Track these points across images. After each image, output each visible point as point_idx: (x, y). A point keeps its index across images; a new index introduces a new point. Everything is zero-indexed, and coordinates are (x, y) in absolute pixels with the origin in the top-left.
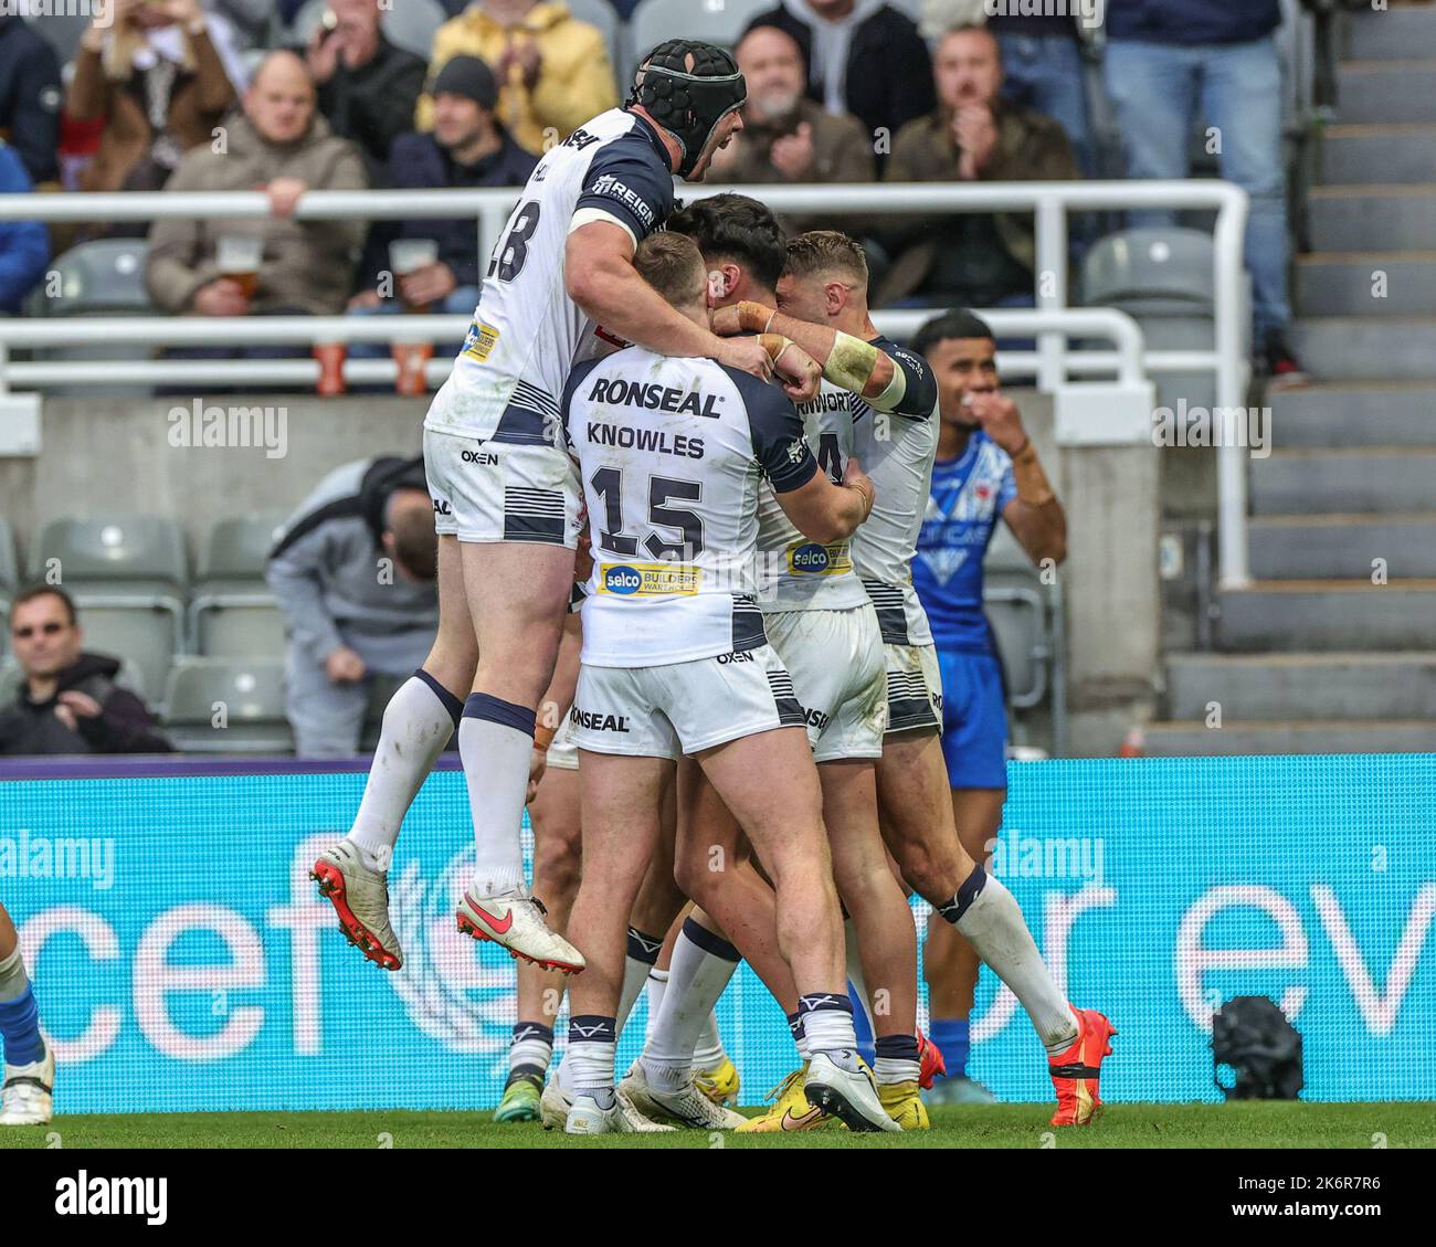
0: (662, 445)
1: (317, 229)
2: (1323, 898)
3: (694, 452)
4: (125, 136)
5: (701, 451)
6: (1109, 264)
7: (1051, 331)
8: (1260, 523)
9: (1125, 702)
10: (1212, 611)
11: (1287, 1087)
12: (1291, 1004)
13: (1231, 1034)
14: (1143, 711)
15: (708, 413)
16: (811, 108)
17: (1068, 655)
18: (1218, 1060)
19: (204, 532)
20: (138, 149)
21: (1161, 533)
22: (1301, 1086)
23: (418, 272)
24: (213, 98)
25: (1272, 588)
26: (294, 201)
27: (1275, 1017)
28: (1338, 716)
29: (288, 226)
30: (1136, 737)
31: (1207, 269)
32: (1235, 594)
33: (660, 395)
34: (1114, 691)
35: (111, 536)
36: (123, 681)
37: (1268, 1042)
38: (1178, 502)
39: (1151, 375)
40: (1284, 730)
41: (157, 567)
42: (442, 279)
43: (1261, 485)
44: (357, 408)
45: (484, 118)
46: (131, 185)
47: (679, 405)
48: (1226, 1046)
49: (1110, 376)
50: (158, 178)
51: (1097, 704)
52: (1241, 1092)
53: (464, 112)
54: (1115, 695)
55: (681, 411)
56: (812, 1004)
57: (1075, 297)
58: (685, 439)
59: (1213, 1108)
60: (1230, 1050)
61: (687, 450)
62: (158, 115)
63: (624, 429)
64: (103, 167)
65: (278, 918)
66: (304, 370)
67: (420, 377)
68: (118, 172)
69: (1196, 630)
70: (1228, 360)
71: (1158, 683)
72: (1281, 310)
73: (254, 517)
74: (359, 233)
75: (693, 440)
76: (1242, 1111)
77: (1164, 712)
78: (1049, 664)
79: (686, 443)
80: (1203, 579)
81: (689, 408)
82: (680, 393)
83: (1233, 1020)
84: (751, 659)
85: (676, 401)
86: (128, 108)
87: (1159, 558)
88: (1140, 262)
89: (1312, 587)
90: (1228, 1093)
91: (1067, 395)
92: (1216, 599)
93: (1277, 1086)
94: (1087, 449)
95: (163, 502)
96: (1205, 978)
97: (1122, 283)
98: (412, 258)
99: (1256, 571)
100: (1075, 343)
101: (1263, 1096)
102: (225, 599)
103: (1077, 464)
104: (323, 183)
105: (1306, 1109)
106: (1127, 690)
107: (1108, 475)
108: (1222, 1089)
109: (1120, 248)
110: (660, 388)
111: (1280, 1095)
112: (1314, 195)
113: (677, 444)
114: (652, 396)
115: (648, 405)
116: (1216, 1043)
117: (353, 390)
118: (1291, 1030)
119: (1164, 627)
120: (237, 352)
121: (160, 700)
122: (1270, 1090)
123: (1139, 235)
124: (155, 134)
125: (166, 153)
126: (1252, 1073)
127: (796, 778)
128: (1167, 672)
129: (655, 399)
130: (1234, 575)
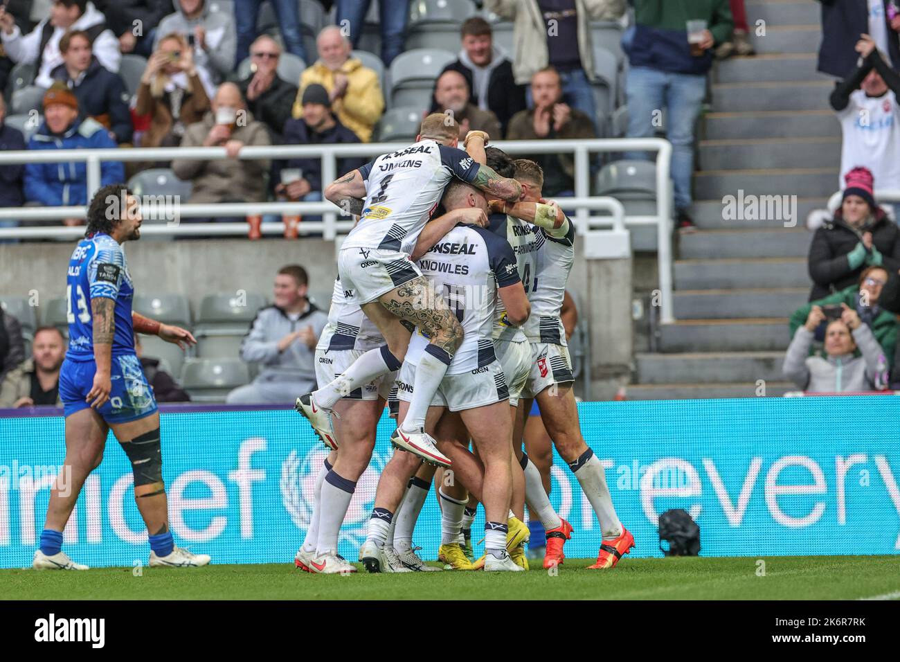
0: (449, 269)
1: (249, 165)
2: (708, 464)
3: (464, 272)
4: (161, 122)
5: (467, 271)
6: (608, 176)
7: (582, 207)
8: (679, 294)
9: (617, 375)
10: (657, 334)
11: (693, 551)
12: (694, 513)
13: (667, 526)
14: (625, 380)
15: (471, 253)
16: (472, 108)
17: (591, 355)
18: (661, 538)
19: (198, 301)
20: (166, 129)
21: (633, 298)
22: (699, 550)
23: (294, 183)
24: (201, 105)
25: (684, 323)
26: (237, 151)
27: (687, 519)
28: (715, 381)
29: (235, 163)
30: (623, 392)
31: (653, 178)
32: (666, 326)
33: (450, 247)
34: (612, 371)
35: (156, 304)
36: (161, 368)
37: (684, 530)
38: (640, 284)
39: (628, 227)
40: (690, 388)
41: (177, 317)
42: (304, 186)
43: (679, 277)
44: (266, 245)
45: (326, 113)
46: (164, 144)
47: (458, 251)
48: (665, 532)
49: (609, 228)
50: (176, 142)
51: (605, 377)
52: (672, 552)
53: (318, 110)
54: (613, 372)
55: (459, 253)
56: (494, 526)
57: (593, 192)
58: (460, 266)
59: (658, 560)
60: (667, 534)
61: (461, 271)
62: (176, 112)
63: (433, 262)
64: (151, 136)
65: (232, 476)
66: (242, 228)
67: (295, 230)
68: (158, 137)
69: (649, 343)
70: (662, 220)
71: (632, 367)
72: (686, 197)
73: (220, 294)
74: (268, 165)
75: (464, 266)
76: (672, 561)
77: (635, 380)
78: (582, 358)
79: (461, 268)
80: (652, 320)
81: (463, 251)
82: (458, 245)
83: (668, 520)
84: (487, 370)
85: (457, 249)
86: (162, 110)
87: (632, 310)
88: (622, 175)
89: (702, 323)
90: (666, 553)
91: (590, 236)
92: (658, 328)
93: (688, 549)
94: (599, 261)
95: (179, 288)
96: (655, 501)
97: (614, 185)
98: (291, 177)
99: (677, 315)
100: (593, 213)
101: (682, 554)
102: (208, 332)
103: (594, 268)
104: (250, 143)
105: (701, 560)
106: (617, 370)
107: (608, 272)
108: (663, 551)
109: (613, 169)
110: (449, 244)
111: (689, 554)
112: (702, 144)
113: (456, 269)
114: (445, 247)
115: (444, 252)
116: (660, 531)
117: (265, 236)
118: (694, 524)
119: (635, 342)
120: (212, 219)
121: (179, 378)
122: (685, 552)
123: (622, 164)
124: (174, 121)
125: (179, 129)
126: (677, 544)
127: (502, 425)
128: (636, 362)
129: (448, 249)
130: (667, 318)
